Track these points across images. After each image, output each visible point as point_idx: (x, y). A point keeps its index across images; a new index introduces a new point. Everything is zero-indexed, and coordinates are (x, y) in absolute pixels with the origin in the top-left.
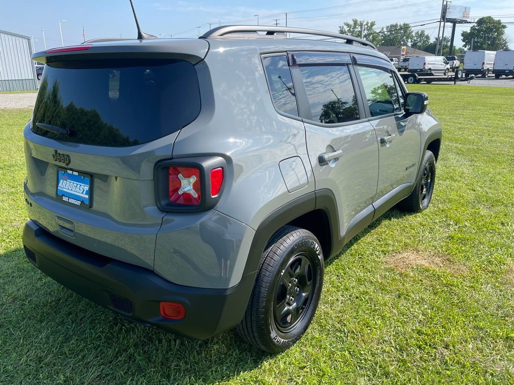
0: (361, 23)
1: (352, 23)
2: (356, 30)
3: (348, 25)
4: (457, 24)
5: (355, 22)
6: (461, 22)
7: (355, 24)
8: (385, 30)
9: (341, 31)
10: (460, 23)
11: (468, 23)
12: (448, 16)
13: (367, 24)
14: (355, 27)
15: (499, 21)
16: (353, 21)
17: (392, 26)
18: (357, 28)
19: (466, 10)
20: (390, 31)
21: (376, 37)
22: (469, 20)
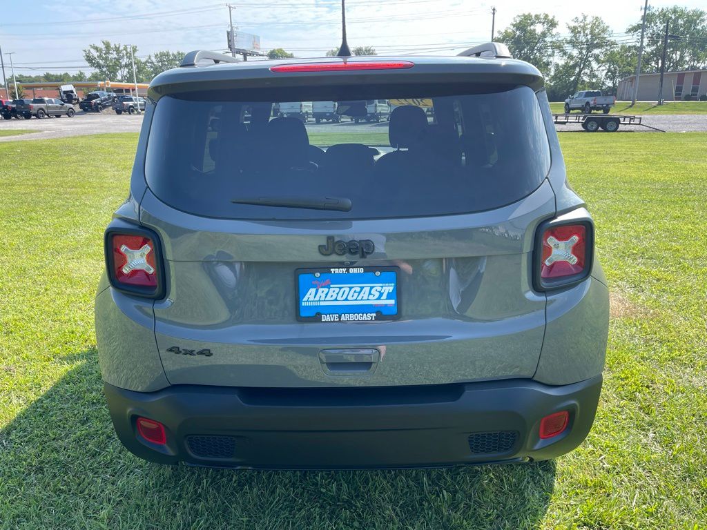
0: (116, 48)
1: (102, 46)
2: (110, 56)
3: (96, 49)
4: (248, 57)
5: (108, 46)
6: (252, 54)
7: (106, 47)
8: (154, 59)
9: (88, 56)
10: (250, 54)
11: (260, 55)
12: (237, 46)
13: (125, 49)
14: (108, 53)
15: (292, 54)
16: (103, 42)
17: (162, 55)
18: (112, 54)
19: (255, 40)
20: (161, 61)
21: (143, 68)
22: (261, 53)
